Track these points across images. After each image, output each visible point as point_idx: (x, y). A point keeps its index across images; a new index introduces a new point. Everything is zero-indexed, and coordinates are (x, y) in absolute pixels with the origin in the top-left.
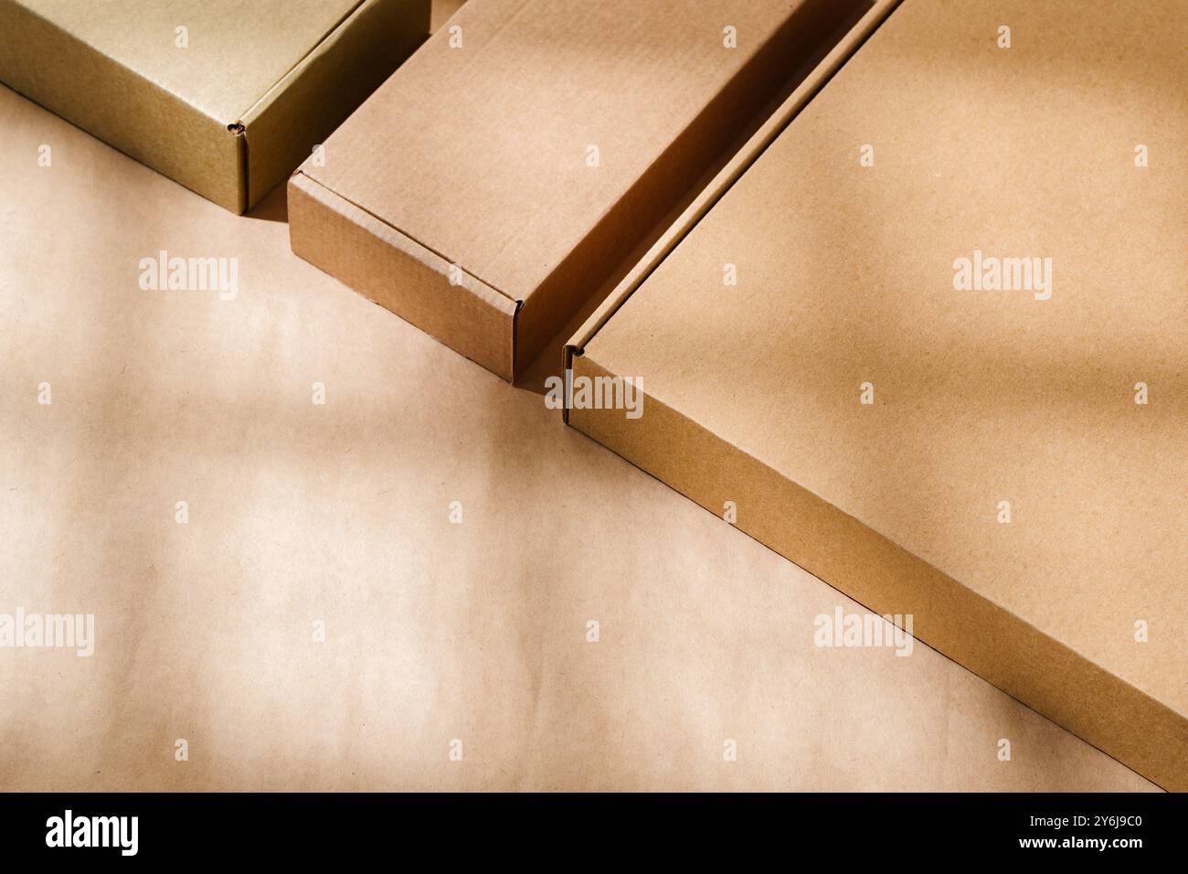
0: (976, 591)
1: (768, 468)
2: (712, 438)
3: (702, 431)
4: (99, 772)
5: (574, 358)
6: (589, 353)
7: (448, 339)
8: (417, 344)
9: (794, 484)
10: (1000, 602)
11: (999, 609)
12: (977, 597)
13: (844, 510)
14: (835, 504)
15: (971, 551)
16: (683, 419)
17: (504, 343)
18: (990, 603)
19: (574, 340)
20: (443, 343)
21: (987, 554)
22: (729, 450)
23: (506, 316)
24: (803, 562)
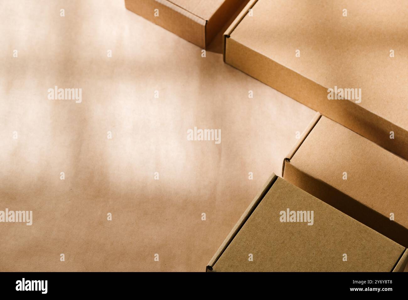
0: (371, 112)
1: (296, 73)
2: (276, 64)
3: (273, 62)
4: (71, 189)
5: (227, 39)
6: (232, 37)
7: (182, 35)
8: (171, 38)
9: (306, 78)
10: (380, 115)
11: (380, 117)
12: (372, 114)
13: (324, 86)
14: (320, 84)
15: (368, 98)
16: (266, 58)
17: (202, 35)
18: (376, 116)
19: (226, 33)
20: (181, 36)
21: (374, 99)
22: (283, 68)
23: (202, 26)
24: (310, 105)
